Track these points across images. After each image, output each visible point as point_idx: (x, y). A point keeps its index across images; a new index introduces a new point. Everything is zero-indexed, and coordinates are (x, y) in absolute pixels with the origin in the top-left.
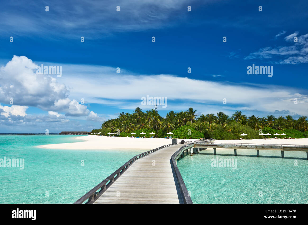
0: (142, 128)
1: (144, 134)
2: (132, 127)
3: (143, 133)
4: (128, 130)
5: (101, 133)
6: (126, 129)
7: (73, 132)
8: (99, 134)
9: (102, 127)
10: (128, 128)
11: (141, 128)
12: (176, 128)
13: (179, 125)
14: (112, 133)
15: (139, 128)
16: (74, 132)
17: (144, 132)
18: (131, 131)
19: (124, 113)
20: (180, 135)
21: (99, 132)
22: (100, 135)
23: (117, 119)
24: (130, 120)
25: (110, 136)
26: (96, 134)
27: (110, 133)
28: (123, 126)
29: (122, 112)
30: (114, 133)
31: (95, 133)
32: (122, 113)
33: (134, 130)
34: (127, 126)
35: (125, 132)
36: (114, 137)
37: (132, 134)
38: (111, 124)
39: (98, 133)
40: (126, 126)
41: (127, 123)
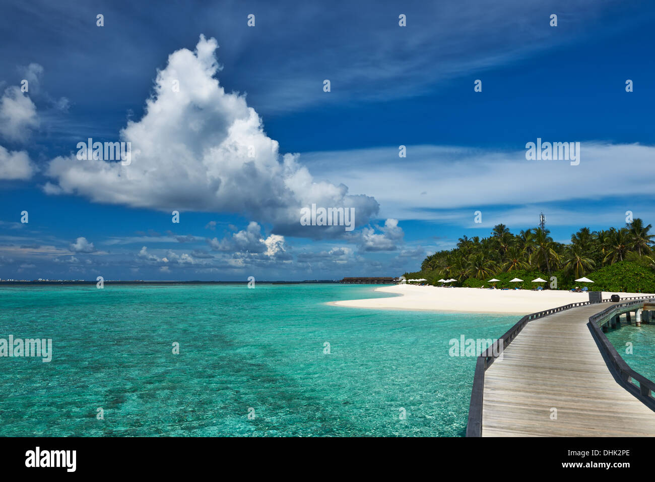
0: (514, 268)
1: (520, 282)
2: (491, 267)
3: (516, 280)
4: (481, 273)
5: (423, 280)
6: (477, 271)
7: (365, 278)
8: (419, 282)
9: (423, 268)
10: (480, 268)
11: (510, 269)
12: (599, 267)
13: (605, 259)
14: (448, 281)
15: (506, 270)
16: (367, 278)
17: (519, 278)
18: (489, 276)
19: (467, 238)
20: (610, 284)
21: (418, 279)
22: (423, 283)
23: (455, 250)
24: (486, 253)
25: (444, 286)
26: (412, 283)
27: (442, 280)
28: (469, 264)
29: (464, 236)
30: (452, 280)
31: (409, 280)
32: (463, 238)
33: (494, 273)
34: (478, 265)
35: (475, 277)
36: (453, 288)
37: (492, 282)
38: (441, 262)
39: (416, 280)
40: (476, 265)
41: (479, 258)
